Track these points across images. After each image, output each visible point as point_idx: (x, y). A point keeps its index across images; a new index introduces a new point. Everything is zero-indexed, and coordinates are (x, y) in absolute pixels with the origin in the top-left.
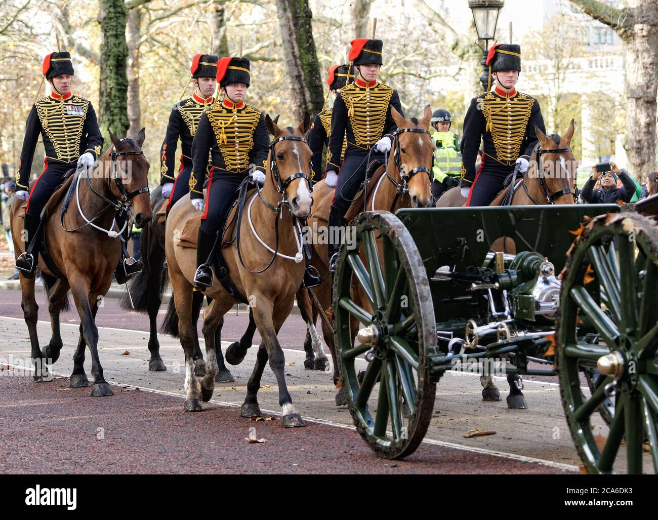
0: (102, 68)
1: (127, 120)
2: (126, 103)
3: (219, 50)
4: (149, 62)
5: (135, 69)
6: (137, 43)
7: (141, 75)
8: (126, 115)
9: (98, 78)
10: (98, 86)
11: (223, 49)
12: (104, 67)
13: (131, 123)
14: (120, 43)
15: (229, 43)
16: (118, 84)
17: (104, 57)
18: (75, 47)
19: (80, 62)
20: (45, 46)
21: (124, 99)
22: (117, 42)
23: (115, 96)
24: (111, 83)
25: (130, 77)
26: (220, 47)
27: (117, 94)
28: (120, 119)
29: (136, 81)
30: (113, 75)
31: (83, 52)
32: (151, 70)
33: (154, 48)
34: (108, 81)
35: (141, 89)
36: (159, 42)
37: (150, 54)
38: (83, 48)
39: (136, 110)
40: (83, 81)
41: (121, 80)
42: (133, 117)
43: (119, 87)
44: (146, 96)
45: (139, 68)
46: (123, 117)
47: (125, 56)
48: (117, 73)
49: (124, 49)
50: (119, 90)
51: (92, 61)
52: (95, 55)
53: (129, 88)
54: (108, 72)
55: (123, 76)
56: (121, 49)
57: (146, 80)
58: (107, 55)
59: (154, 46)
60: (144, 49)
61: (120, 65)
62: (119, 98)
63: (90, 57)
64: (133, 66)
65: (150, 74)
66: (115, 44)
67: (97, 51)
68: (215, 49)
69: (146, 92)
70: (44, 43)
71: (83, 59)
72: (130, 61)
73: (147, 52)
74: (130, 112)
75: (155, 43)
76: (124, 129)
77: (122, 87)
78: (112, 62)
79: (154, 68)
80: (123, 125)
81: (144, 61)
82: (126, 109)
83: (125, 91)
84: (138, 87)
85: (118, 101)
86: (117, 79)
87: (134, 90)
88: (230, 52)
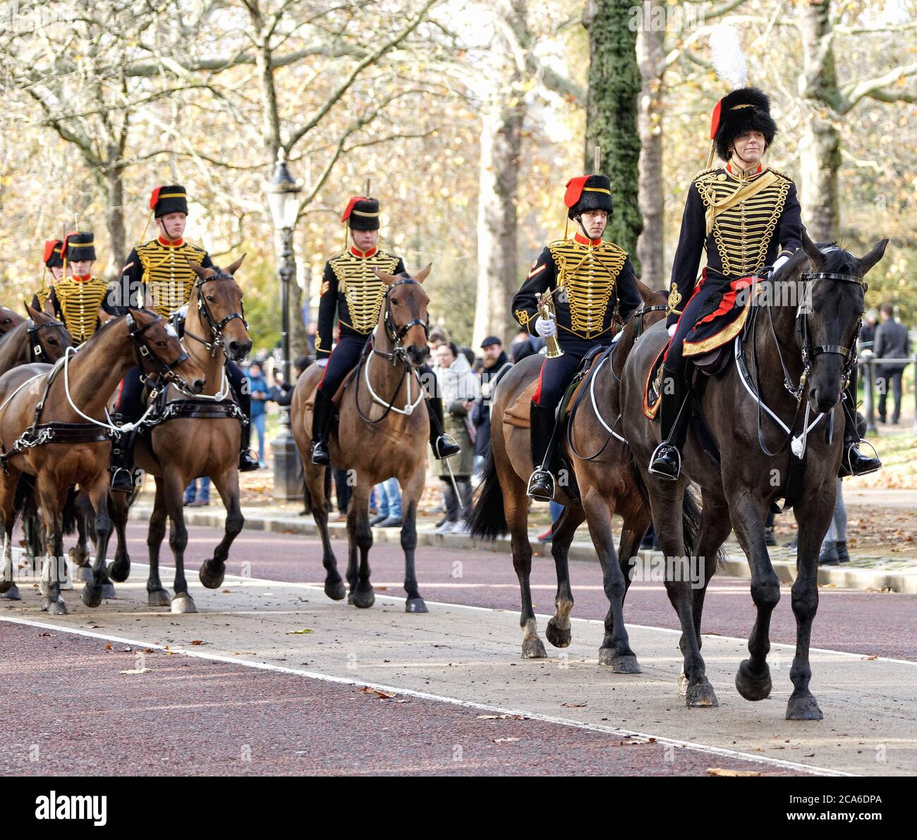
0: (589, 114)
1: (639, 215)
2: (636, 182)
3: (819, 81)
4: (683, 102)
5: (655, 116)
6: (659, 66)
7: (666, 128)
8: (636, 207)
9: (583, 132)
10: (582, 149)
11: (827, 78)
12: (594, 112)
13: (646, 222)
14: (625, 66)
15: (837, 66)
16: (621, 146)
17: (594, 92)
18: (537, 75)
19: (547, 104)
20: (481, 70)
21: (632, 175)
22: (620, 63)
23: (614, 169)
24: (608, 143)
25: (644, 131)
26: (821, 74)
27: (619, 165)
28: (625, 214)
29: (655, 139)
30: (611, 128)
31: (554, 83)
32: (686, 119)
33: (692, 76)
34: (602, 140)
35: (666, 156)
36: (700, 64)
37: (684, 87)
38: (553, 76)
39: (656, 196)
40: (553, 140)
41: (626, 138)
42: (650, 211)
43: (622, 152)
44: (676, 169)
45: (662, 114)
46: (630, 211)
47: (636, 91)
48: (618, 125)
49: (633, 77)
50: (622, 158)
51: (570, 101)
52: (577, 89)
53: (643, 154)
54: (602, 121)
55: (632, 130)
56: (627, 78)
57: (677, 137)
58: (600, 89)
59: (692, 71)
60: (672, 77)
61: (625, 110)
62: (623, 172)
63: (568, 92)
64: (651, 109)
65: (685, 126)
66: (616, 69)
67: (582, 82)
68: (812, 77)
69: (675, 163)
70: (478, 65)
71: (553, 96)
72: (644, 101)
73: (678, 85)
74: (643, 200)
75: (694, 66)
76: (632, 234)
77: (629, 151)
78: (609, 102)
79: (692, 114)
80: (629, 225)
81: (674, 102)
82: (635, 194)
83: (635, 159)
84: (660, 153)
85: (620, 178)
86: (619, 136)
87: (653, 157)
88: (841, 83)
